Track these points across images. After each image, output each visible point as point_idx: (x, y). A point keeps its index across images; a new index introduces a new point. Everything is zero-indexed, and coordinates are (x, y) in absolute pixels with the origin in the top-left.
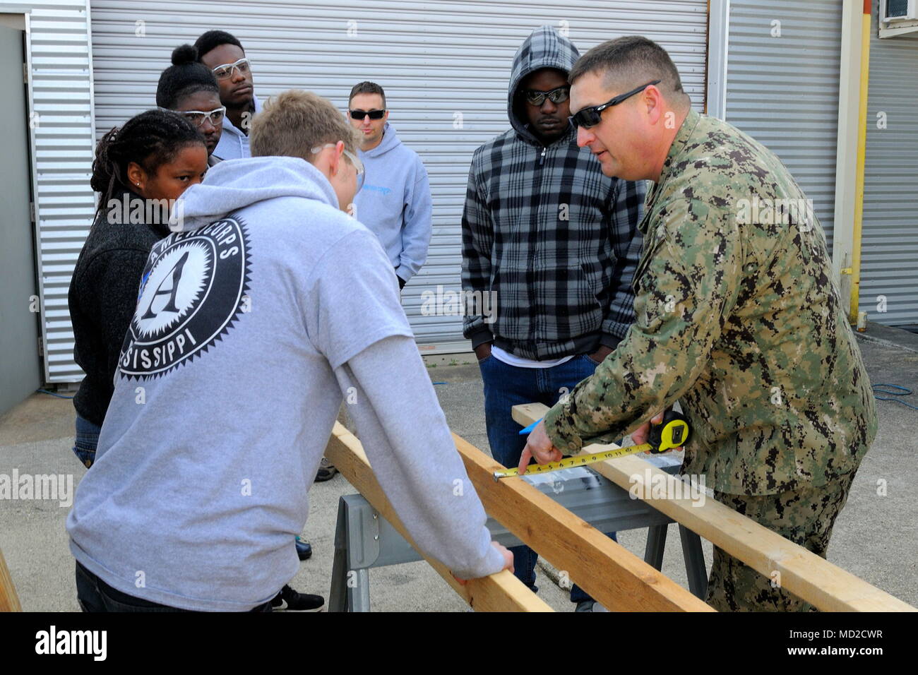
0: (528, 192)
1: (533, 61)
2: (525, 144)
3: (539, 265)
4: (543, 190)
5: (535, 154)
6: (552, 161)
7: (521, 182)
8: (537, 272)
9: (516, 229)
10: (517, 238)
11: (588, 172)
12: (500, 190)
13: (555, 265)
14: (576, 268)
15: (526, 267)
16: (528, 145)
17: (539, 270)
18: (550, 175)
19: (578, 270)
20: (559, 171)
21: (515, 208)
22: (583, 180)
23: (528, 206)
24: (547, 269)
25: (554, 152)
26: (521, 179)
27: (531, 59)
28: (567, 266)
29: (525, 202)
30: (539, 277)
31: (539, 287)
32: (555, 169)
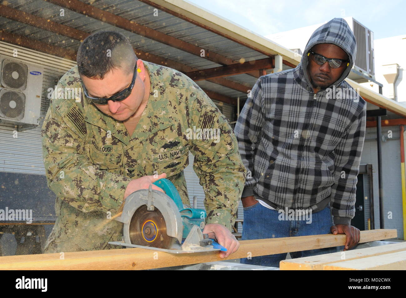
0: (302, 120)
1: (328, 37)
2: (301, 87)
3: (304, 165)
4: (312, 121)
5: (309, 97)
6: (319, 104)
7: (298, 113)
8: (303, 169)
9: (290, 141)
10: (290, 147)
11: (340, 115)
12: (283, 115)
13: (314, 166)
14: (325, 169)
15: (296, 165)
16: (303, 89)
17: (305, 167)
18: (317, 112)
19: (327, 170)
20: (323, 111)
21: (292, 128)
22: (336, 120)
23: (300, 129)
24: (309, 168)
25: (321, 98)
26: (298, 111)
27: (328, 35)
28: (320, 168)
29: (299, 126)
30: (304, 172)
31: (303, 178)
32: (320, 109)
